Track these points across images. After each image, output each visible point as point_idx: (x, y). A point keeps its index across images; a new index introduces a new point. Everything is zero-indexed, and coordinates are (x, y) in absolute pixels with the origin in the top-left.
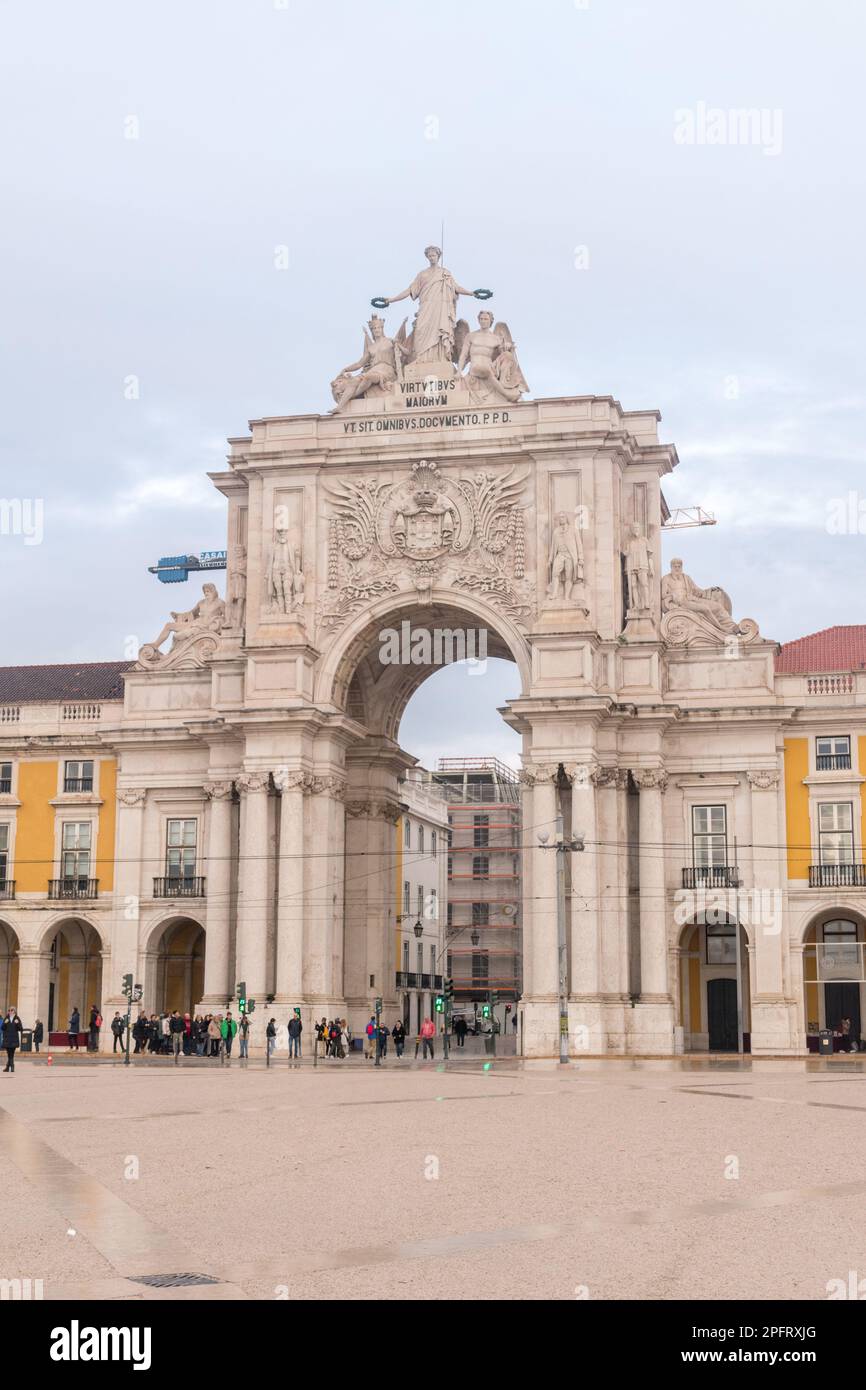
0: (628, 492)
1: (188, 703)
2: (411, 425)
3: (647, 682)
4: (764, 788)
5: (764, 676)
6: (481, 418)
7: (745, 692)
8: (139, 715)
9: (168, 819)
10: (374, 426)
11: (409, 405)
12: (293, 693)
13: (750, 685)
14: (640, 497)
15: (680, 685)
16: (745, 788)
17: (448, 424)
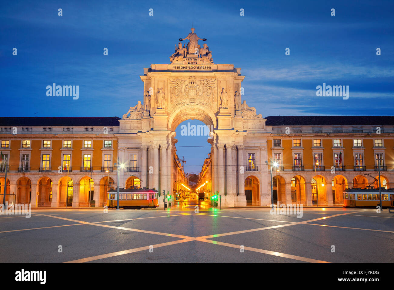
0: (235, 86)
1: (135, 128)
2: (189, 68)
3: (240, 127)
4: (263, 150)
5: (263, 126)
6: (205, 67)
7: (260, 130)
8: (123, 130)
9: (130, 154)
10: (180, 68)
11: (188, 63)
12: (165, 127)
13: (260, 128)
14: (237, 87)
15: (246, 128)
16: (259, 150)
17: (197, 68)
